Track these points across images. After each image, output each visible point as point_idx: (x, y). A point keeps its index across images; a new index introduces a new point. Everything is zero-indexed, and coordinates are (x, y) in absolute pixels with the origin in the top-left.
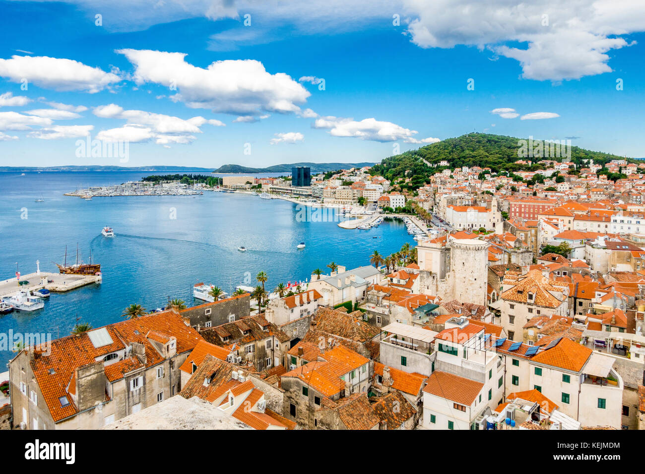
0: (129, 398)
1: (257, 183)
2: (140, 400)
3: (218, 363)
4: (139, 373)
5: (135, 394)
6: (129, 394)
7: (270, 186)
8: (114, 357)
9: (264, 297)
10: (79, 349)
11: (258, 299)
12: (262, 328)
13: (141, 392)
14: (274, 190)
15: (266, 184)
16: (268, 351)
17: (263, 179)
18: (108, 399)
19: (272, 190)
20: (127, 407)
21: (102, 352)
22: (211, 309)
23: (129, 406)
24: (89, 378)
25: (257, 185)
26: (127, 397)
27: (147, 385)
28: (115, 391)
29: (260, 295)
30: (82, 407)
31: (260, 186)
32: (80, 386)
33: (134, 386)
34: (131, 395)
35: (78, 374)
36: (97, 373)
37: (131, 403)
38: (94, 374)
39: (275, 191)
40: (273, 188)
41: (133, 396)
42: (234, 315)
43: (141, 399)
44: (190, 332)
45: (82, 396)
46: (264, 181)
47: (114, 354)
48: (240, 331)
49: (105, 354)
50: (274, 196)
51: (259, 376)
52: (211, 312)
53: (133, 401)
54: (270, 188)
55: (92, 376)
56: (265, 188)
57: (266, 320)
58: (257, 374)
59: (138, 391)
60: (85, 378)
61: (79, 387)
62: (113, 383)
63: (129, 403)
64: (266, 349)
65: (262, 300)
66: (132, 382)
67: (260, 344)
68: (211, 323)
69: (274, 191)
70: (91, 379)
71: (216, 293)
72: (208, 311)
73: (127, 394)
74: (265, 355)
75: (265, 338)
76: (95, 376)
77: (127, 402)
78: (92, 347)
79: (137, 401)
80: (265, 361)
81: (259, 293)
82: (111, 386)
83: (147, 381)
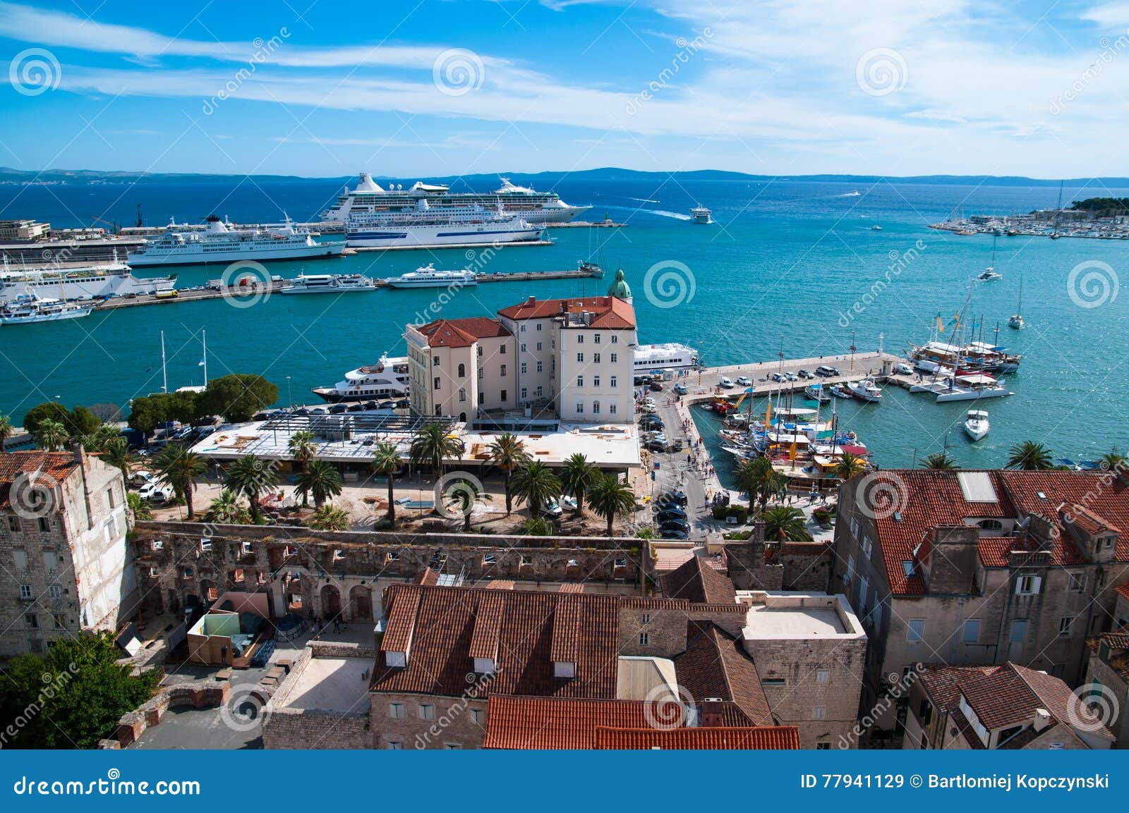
0: (1010, 603)
2: (1028, 614)
4: (1035, 570)
5: (1021, 601)
6: (1011, 598)
8: (996, 526)
10: (941, 494)
13: (1033, 603)
18: (976, 594)
20: (1004, 618)
21: (977, 512)
23: (1007, 617)
24: (952, 547)
26: (1007, 601)
27: (1046, 595)
28: (988, 584)
30: (935, 588)
32: (936, 554)
33: (1023, 589)
34: (1014, 601)
35: (938, 537)
36: (966, 544)
37: (1012, 614)
38: (961, 543)
41: (1017, 604)
43: (1031, 614)
45: (937, 572)
47: (996, 522)
49: (980, 517)
53: (1017, 612)
55: (956, 546)
59: (1028, 600)
60: (946, 546)
61: (934, 557)
62: (987, 570)
63: (1008, 611)
66: (1020, 580)
70: (954, 550)
73: (1008, 595)
76: (961, 547)
77: (1006, 609)
78: (962, 497)
79: (1023, 614)
82: (984, 573)
83: (1048, 588)
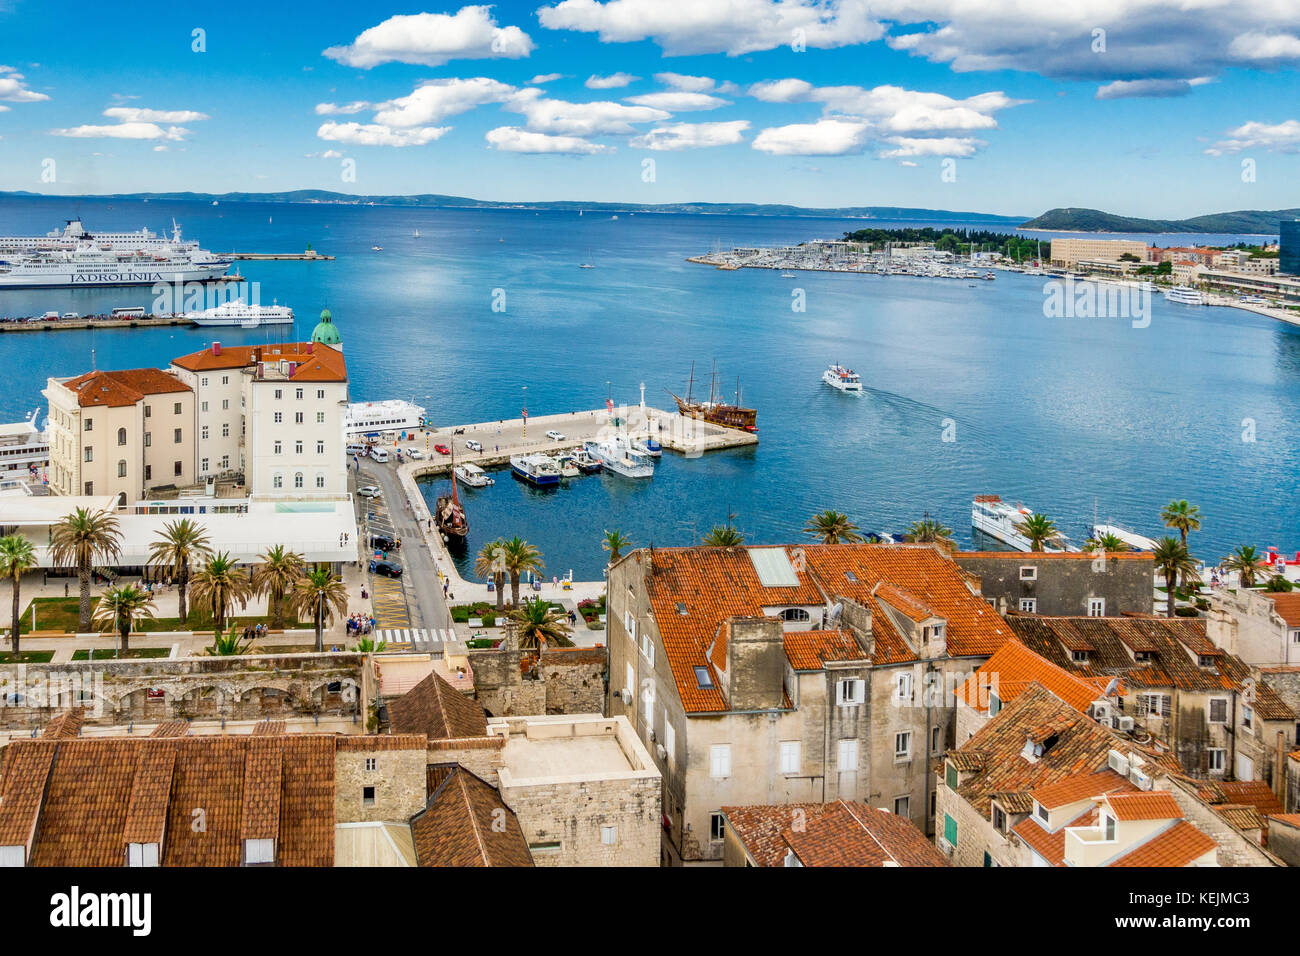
0: (831, 718)
1: (1155, 259)
2: (856, 731)
3: (1067, 715)
4: (857, 672)
5: (845, 713)
6: (832, 711)
7: (1202, 269)
8: (802, 617)
9: (1185, 571)
10: (731, 577)
11: (1166, 575)
12: (1195, 659)
13: (860, 716)
14: (1214, 281)
15: (1185, 263)
16: (1216, 729)
17: (1177, 250)
18: (789, 707)
19: (1205, 280)
20: (827, 737)
21: (777, 598)
22: (1035, 568)
23: (831, 738)
24: (753, 646)
25: (1157, 263)
26: (828, 715)
27: (874, 705)
28: (802, 693)
29: (1174, 565)
30: (738, 701)
31: (1165, 268)
32: (734, 656)
33: (845, 697)
34: (836, 714)
35: (733, 632)
36: (769, 641)
37: (836, 732)
38: (762, 641)
39: (1218, 285)
40: (1209, 276)
41: (841, 718)
42: (1102, 601)
43: (859, 730)
44: (981, 612)
45: (738, 680)
46: (1180, 255)
47: (802, 611)
48: (1122, 648)
49: (782, 605)
50: (1214, 299)
51: (1196, 791)
52: (1035, 573)
53: (841, 729)
54: (1201, 276)
55: (757, 644)
56: (1183, 274)
57: (1209, 641)
58: (1191, 783)
59: (852, 712)
60: (745, 644)
61: (732, 659)
62: (799, 674)
63: (831, 728)
64: (1208, 721)
65: (1179, 579)
66: (840, 686)
67: (1187, 701)
68: (1034, 604)
69: (1211, 284)
70: (756, 650)
71: (1037, 531)
72: (1029, 573)
73: (828, 707)
74: (1204, 736)
75: (1204, 689)
76: (764, 646)
77: (828, 726)
78: (756, 581)
79: (851, 733)
80: (1202, 752)
81: (1171, 558)
82: (796, 678)
83: (875, 696)
